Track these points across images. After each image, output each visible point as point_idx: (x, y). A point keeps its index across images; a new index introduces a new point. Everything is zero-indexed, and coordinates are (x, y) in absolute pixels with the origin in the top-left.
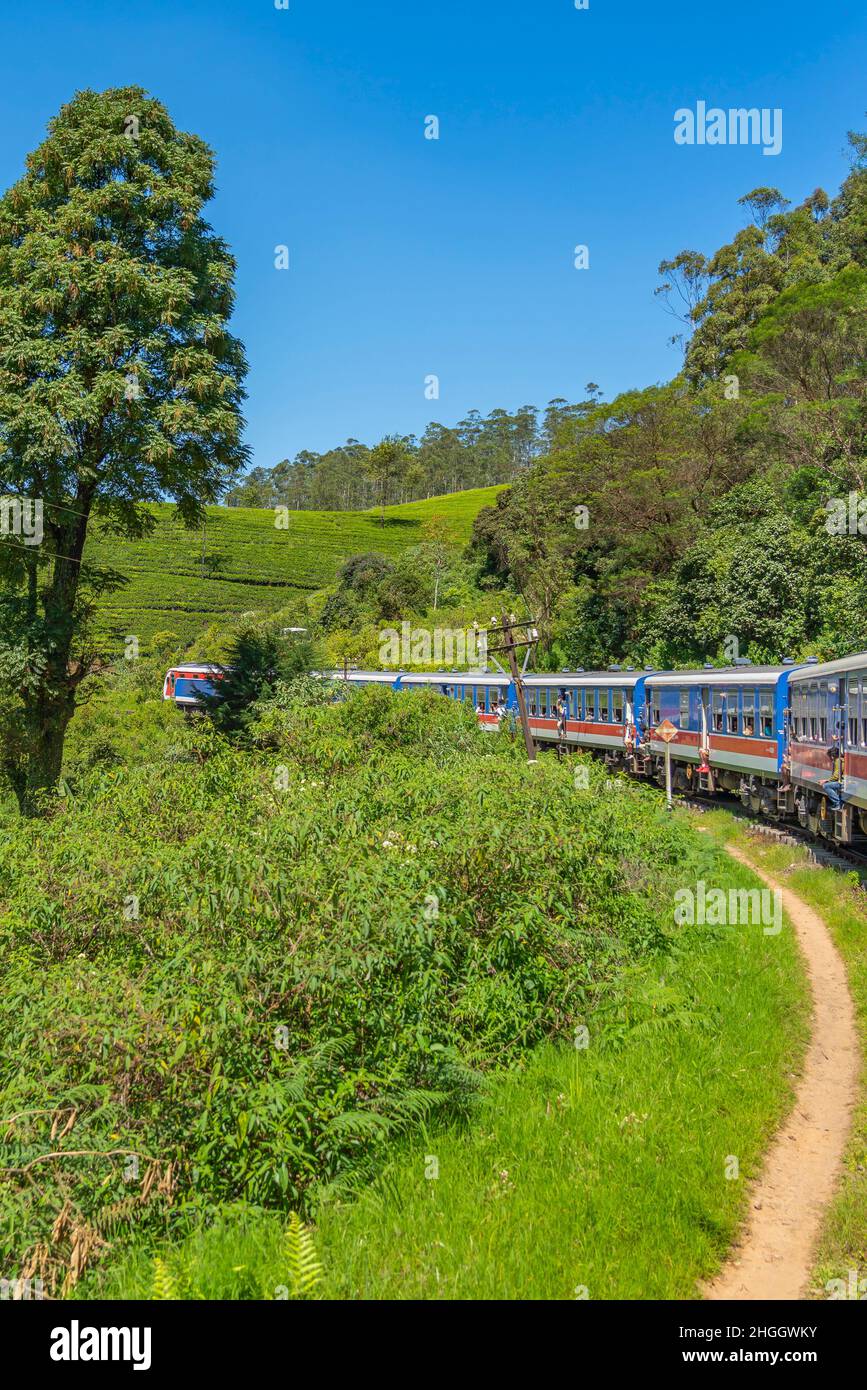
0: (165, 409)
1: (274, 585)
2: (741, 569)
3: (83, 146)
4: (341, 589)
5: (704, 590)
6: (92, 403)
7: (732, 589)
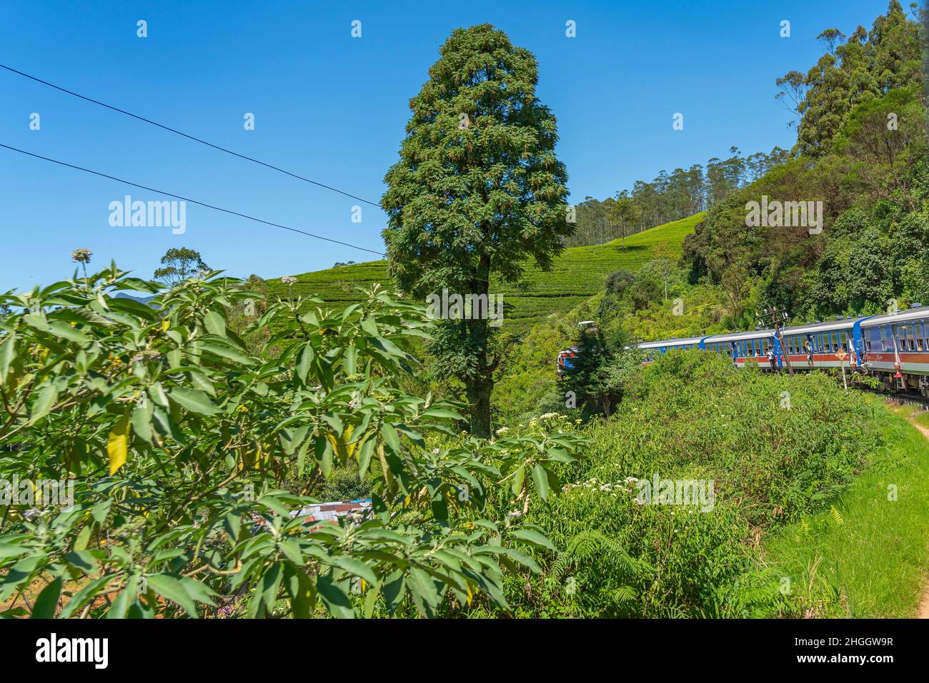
0: (529, 208)
1: (563, 296)
2: (855, 261)
3: (463, 63)
4: (607, 294)
5: (835, 274)
6: (489, 210)
7: (852, 273)
